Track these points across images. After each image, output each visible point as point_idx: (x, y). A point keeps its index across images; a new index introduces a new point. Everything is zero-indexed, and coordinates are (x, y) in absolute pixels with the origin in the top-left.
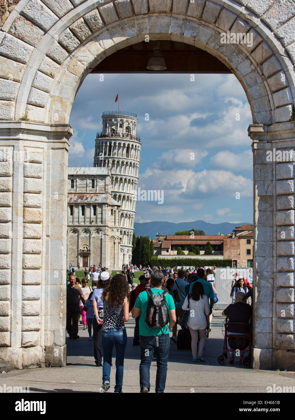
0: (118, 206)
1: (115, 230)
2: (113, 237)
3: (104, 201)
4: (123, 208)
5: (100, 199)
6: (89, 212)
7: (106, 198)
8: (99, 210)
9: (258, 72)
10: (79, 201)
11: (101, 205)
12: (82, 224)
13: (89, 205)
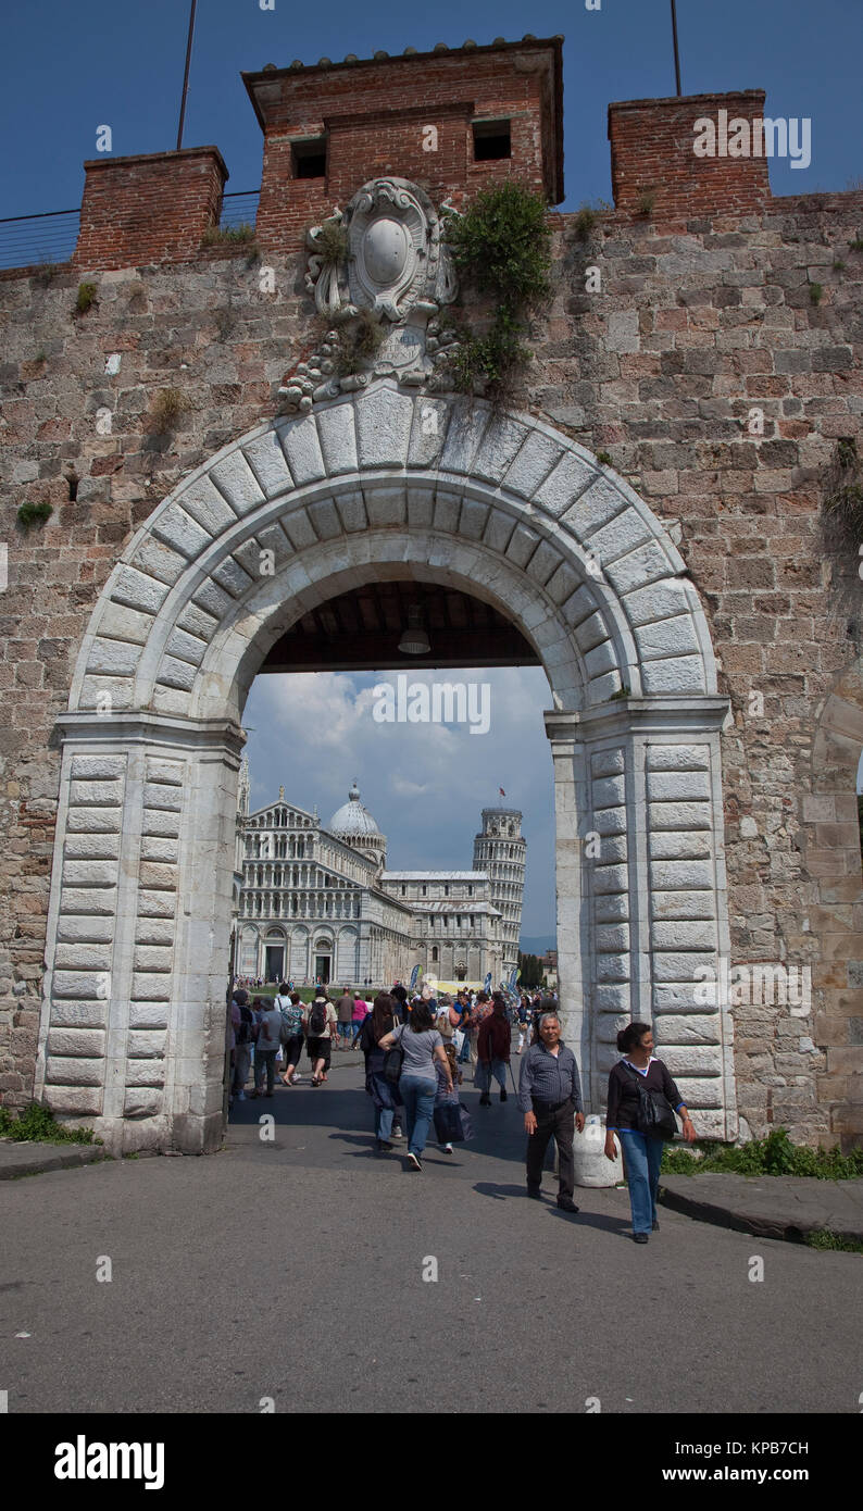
0: (500, 917)
1: (496, 944)
2: (493, 952)
3: (484, 910)
4: (504, 918)
5: (478, 908)
6: (466, 923)
7: (485, 907)
8: (477, 921)
9: (558, 621)
10: (454, 910)
11: (480, 914)
12: (458, 936)
13: (465, 914)
